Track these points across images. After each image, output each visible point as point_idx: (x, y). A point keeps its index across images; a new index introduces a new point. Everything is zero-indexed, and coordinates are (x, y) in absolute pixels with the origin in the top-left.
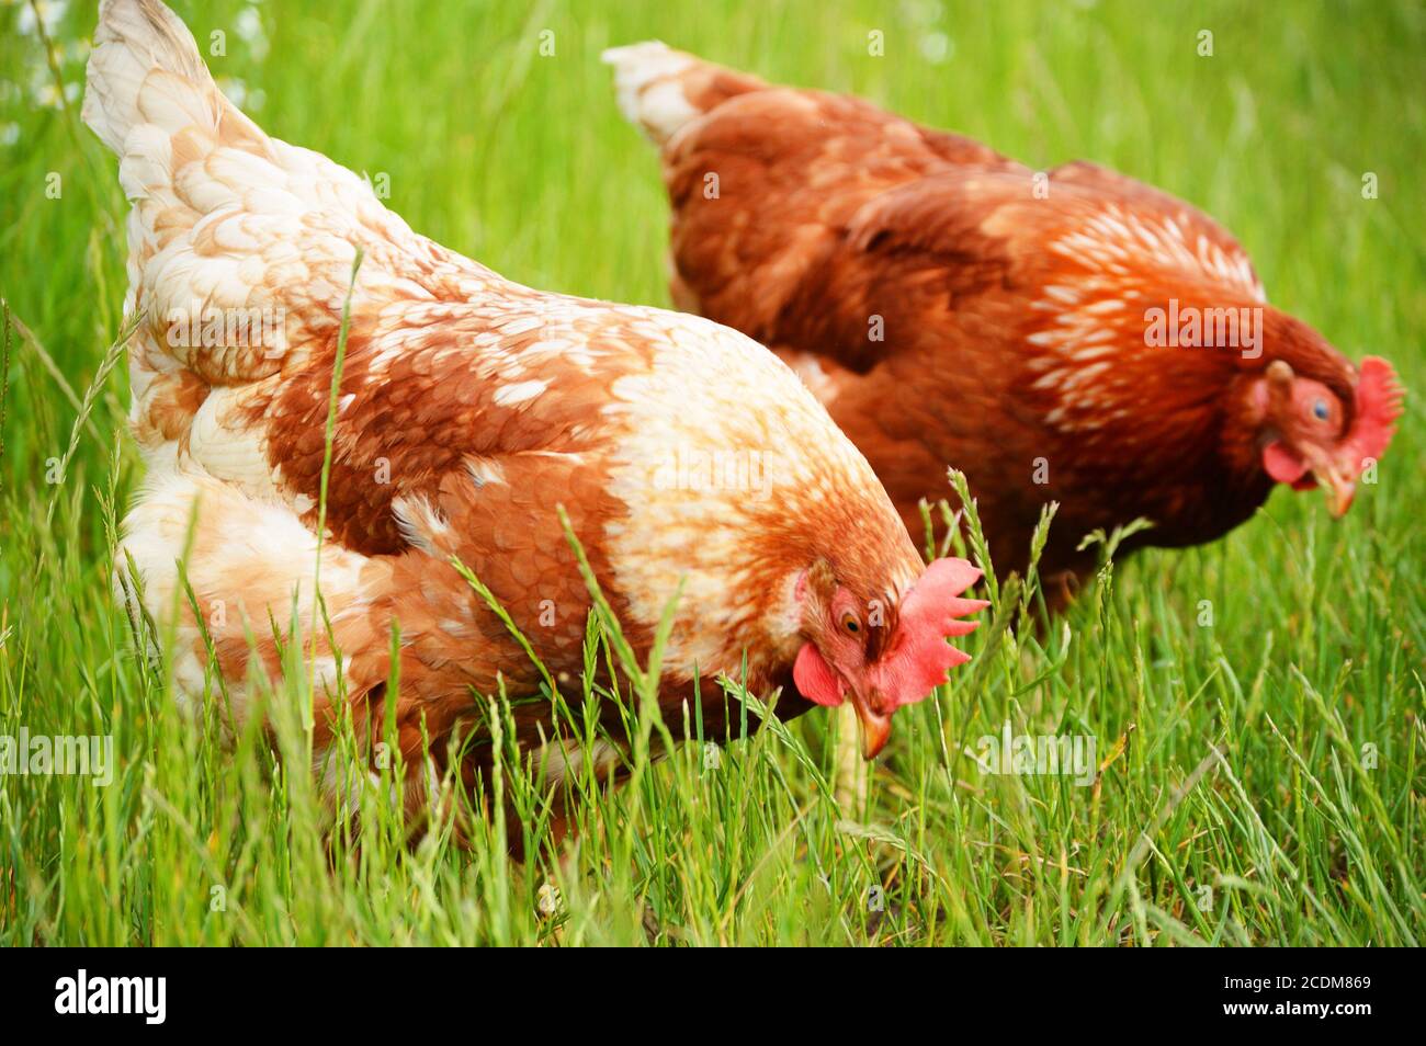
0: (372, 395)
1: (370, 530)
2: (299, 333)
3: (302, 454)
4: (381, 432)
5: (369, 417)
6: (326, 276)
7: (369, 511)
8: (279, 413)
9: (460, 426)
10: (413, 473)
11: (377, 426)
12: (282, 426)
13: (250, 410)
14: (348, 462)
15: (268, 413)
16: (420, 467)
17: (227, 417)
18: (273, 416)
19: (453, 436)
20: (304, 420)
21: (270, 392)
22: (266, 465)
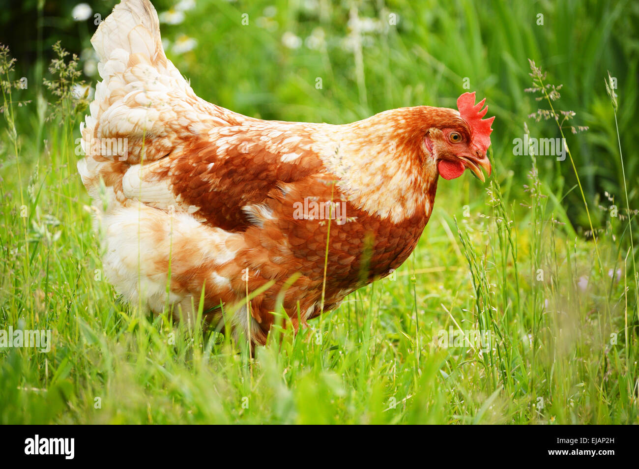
0: (223, 162)
1: (228, 217)
2: (176, 139)
3: (191, 188)
4: (232, 176)
5: (224, 171)
6: (185, 117)
7: (228, 209)
8: (176, 173)
9: (270, 171)
10: (249, 192)
11: (229, 174)
12: (179, 178)
13: (159, 173)
14: (215, 190)
15: (170, 174)
16: (252, 189)
17: (146, 177)
18: (173, 175)
19: (267, 175)
20: (191, 175)
21: (168, 165)
22: (173, 195)
